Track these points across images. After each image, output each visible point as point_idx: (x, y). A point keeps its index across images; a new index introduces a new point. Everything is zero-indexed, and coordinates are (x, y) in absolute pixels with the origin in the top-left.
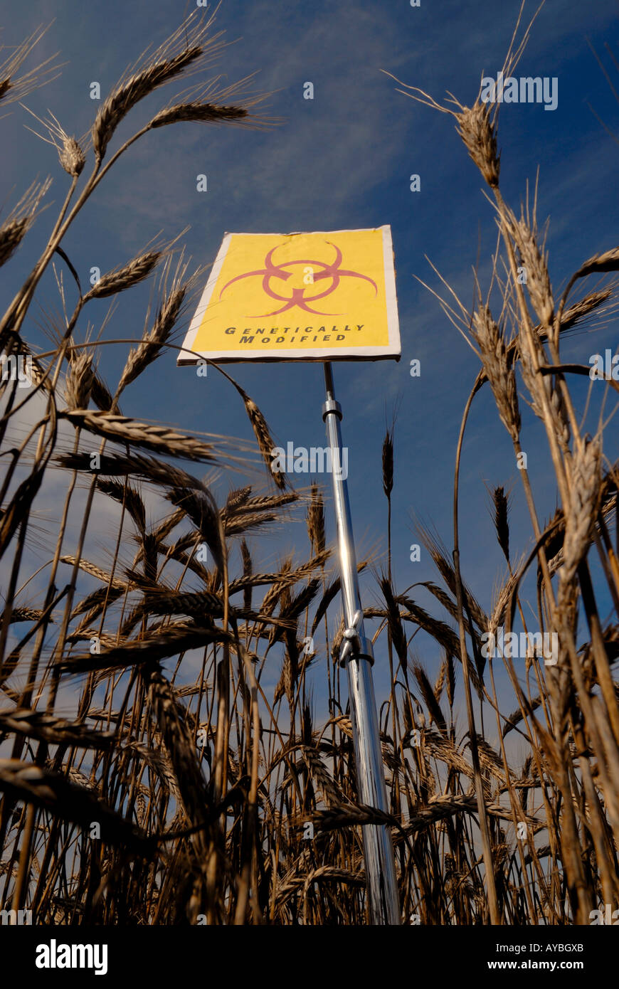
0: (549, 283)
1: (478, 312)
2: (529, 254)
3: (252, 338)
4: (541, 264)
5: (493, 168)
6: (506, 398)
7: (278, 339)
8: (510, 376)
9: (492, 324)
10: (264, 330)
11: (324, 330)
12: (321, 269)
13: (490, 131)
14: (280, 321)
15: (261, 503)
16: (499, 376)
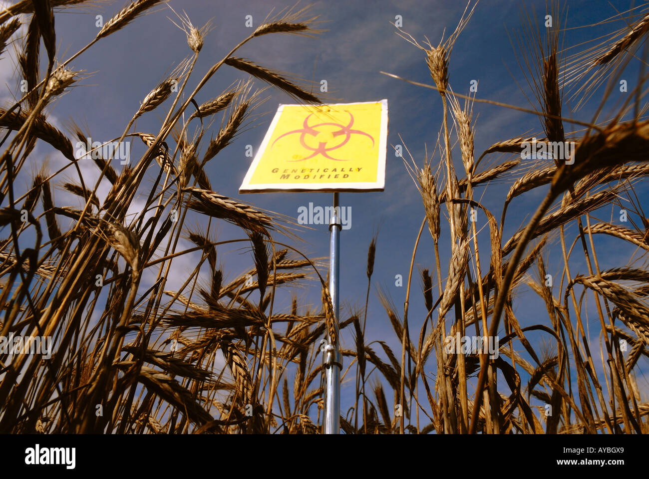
0: (473, 149)
1: (424, 169)
2: (464, 131)
3: (288, 176)
4: (470, 137)
5: (443, 84)
6: (433, 219)
7: (305, 176)
8: (436, 206)
9: (430, 176)
10: (297, 170)
11: (336, 171)
12: (339, 129)
13: (445, 63)
14: (308, 165)
15: (289, 263)
16: (431, 205)
